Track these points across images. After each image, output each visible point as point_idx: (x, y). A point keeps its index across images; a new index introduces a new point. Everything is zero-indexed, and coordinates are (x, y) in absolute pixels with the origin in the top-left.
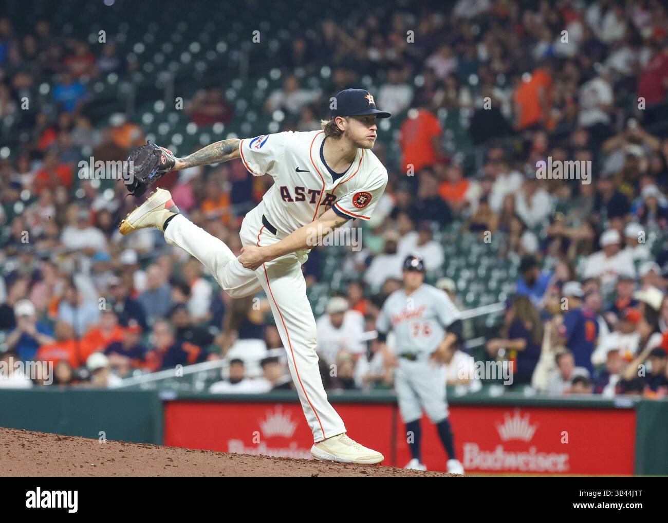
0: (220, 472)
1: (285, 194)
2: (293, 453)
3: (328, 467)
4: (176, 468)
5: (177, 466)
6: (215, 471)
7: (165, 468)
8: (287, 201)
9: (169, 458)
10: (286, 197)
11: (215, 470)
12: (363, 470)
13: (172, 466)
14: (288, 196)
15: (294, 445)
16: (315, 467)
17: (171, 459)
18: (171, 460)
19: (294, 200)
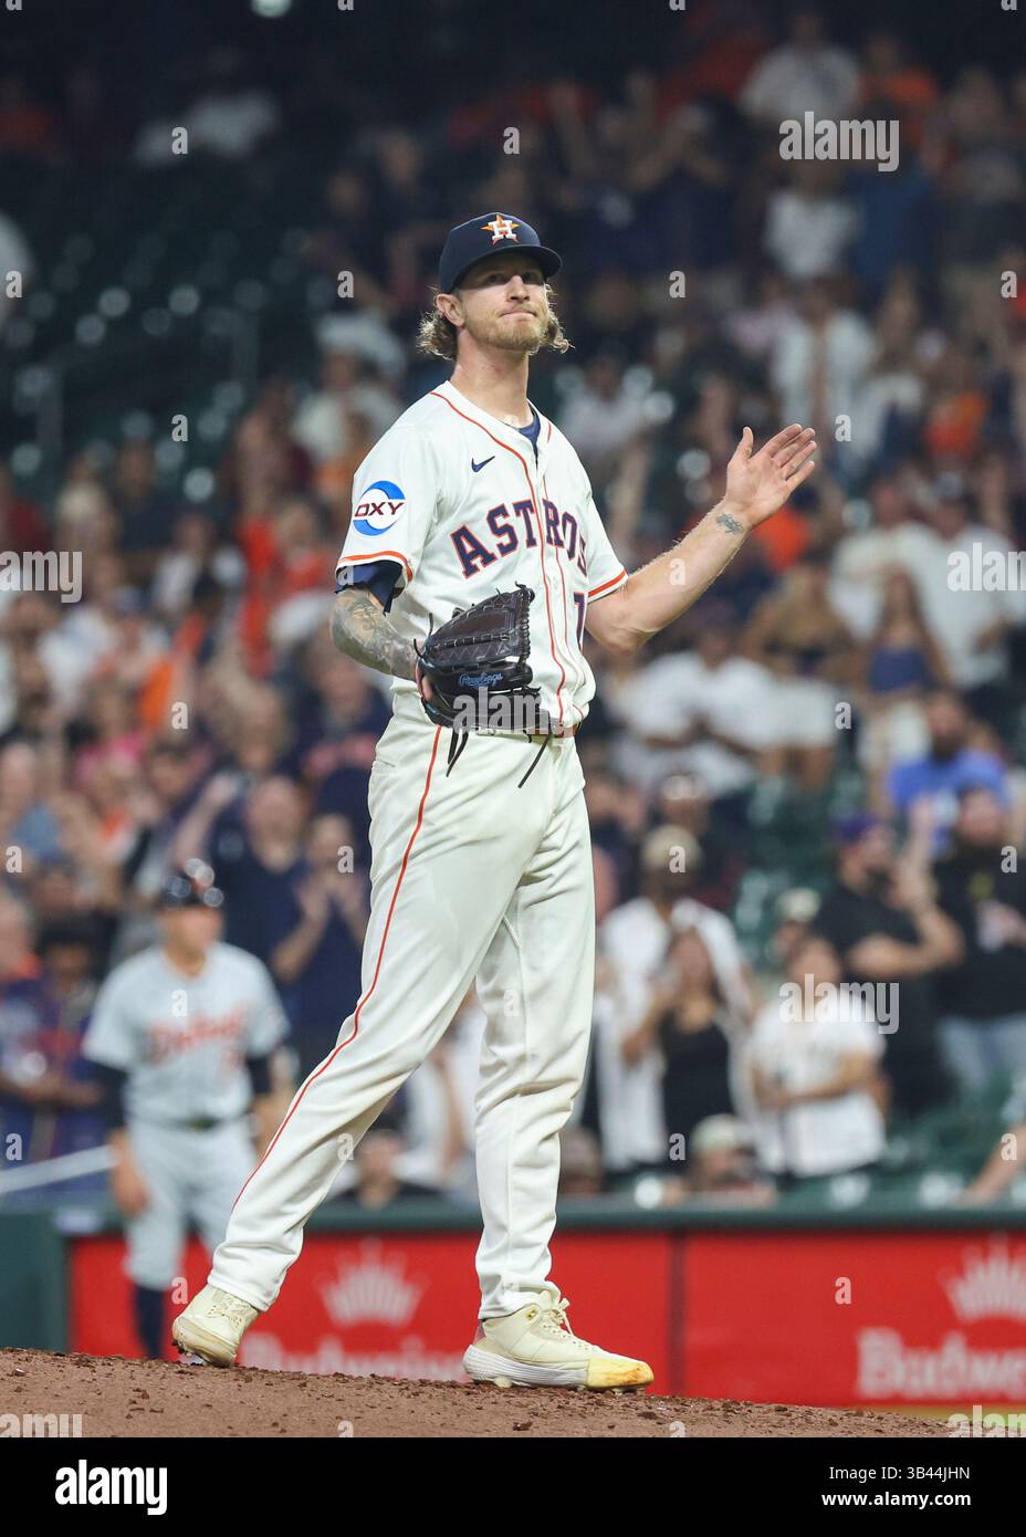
0: (275, 1424)
1: (469, 548)
2: (410, 1366)
3: (554, 1405)
4: (158, 1415)
5: (162, 1411)
6: (261, 1422)
7: (129, 1417)
8: (480, 565)
9: (138, 1390)
10: (474, 555)
11: (261, 1418)
12: (646, 1410)
13: (147, 1409)
14: (479, 550)
15: (413, 1343)
16: (521, 1406)
17: (145, 1391)
18: (145, 1396)
19: (497, 553)
